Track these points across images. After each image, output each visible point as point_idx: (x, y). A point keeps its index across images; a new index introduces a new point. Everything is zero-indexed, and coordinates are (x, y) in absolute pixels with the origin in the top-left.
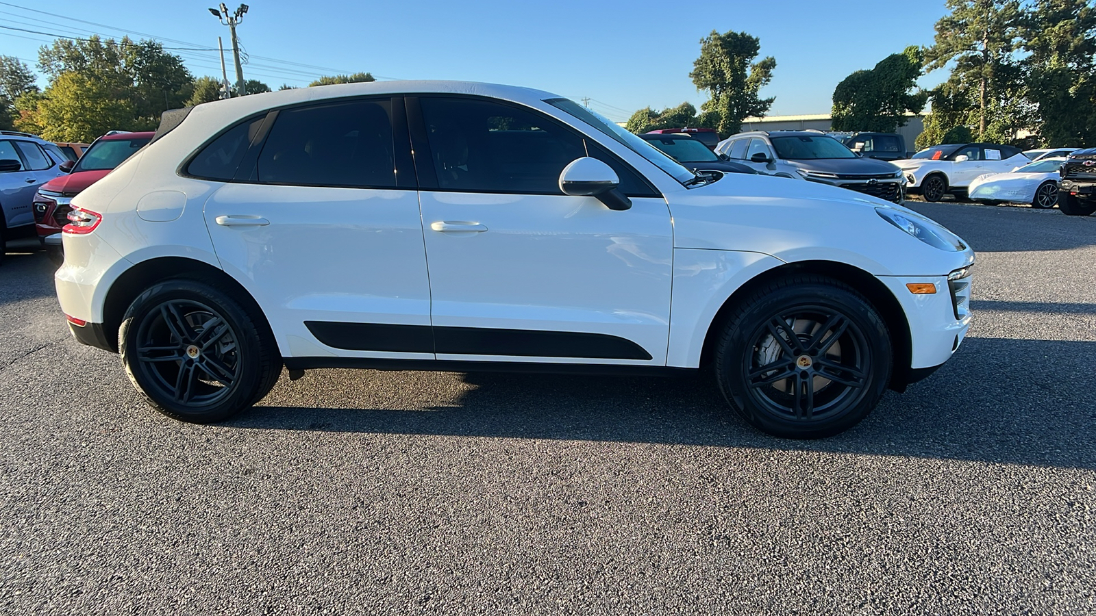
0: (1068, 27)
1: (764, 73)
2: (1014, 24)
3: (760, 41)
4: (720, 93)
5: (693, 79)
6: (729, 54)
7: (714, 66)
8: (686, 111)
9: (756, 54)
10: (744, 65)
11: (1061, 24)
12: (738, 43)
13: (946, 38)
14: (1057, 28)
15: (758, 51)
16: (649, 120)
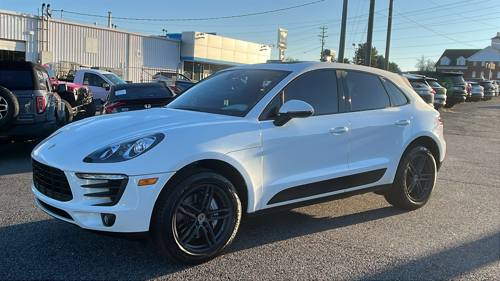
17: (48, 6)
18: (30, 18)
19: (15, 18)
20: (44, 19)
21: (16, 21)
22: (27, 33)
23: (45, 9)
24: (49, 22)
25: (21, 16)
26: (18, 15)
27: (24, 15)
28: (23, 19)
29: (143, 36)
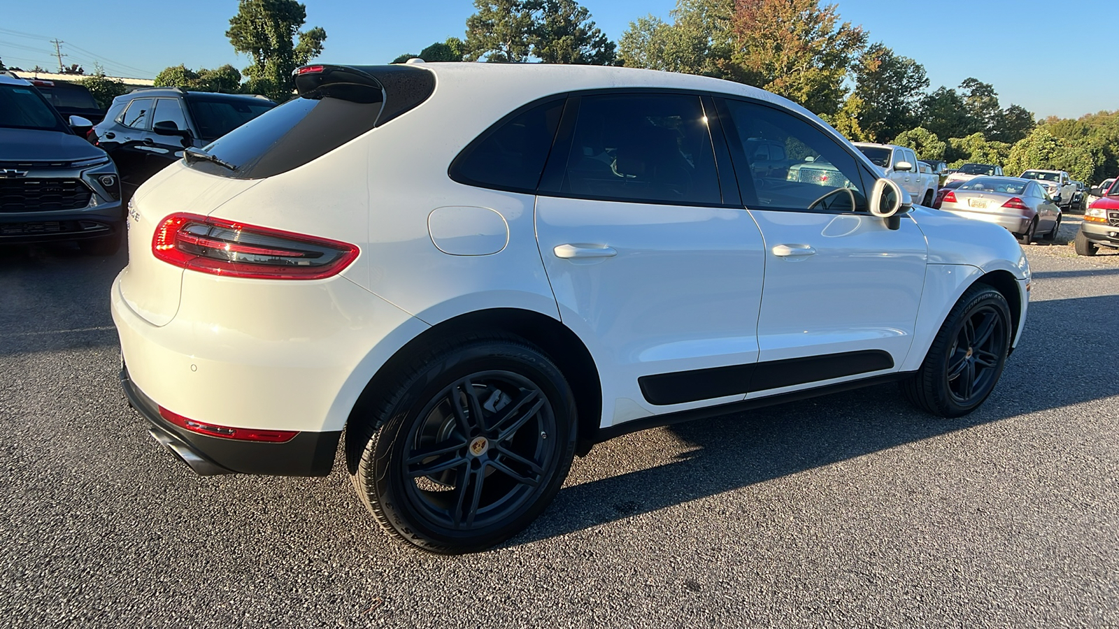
0: (569, 41)
1: (314, 43)
2: (530, 32)
3: (306, 9)
4: (264, 59)
5: (231, 39)
6: (272, 17)
7: (255, 28)
8: (229, 75)
9: (303, 22)
10: (290, 33)
11: (564, 38)
12: (283, 6)
13: (475, 34)
14: (561, 41)
15: (304, 19)
16: (186, 80)
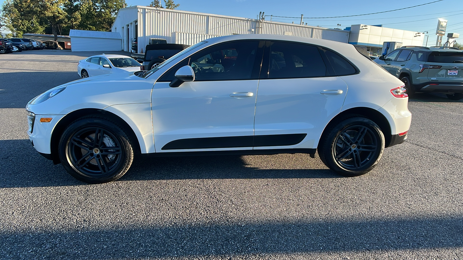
17: (263, 13)
18: (252, 21)
19: (244, 22)
20: (261, 21)
21: (245, 23)
22: (250, 30)
23: (261, 15)
24: (263, 23)
25: (248, 20)
26: (246, 19)
27: (249, 20)
28: (249, 22)
29: (323, 29)
